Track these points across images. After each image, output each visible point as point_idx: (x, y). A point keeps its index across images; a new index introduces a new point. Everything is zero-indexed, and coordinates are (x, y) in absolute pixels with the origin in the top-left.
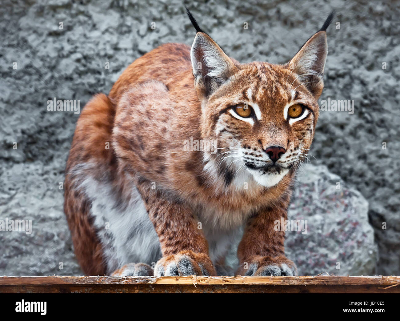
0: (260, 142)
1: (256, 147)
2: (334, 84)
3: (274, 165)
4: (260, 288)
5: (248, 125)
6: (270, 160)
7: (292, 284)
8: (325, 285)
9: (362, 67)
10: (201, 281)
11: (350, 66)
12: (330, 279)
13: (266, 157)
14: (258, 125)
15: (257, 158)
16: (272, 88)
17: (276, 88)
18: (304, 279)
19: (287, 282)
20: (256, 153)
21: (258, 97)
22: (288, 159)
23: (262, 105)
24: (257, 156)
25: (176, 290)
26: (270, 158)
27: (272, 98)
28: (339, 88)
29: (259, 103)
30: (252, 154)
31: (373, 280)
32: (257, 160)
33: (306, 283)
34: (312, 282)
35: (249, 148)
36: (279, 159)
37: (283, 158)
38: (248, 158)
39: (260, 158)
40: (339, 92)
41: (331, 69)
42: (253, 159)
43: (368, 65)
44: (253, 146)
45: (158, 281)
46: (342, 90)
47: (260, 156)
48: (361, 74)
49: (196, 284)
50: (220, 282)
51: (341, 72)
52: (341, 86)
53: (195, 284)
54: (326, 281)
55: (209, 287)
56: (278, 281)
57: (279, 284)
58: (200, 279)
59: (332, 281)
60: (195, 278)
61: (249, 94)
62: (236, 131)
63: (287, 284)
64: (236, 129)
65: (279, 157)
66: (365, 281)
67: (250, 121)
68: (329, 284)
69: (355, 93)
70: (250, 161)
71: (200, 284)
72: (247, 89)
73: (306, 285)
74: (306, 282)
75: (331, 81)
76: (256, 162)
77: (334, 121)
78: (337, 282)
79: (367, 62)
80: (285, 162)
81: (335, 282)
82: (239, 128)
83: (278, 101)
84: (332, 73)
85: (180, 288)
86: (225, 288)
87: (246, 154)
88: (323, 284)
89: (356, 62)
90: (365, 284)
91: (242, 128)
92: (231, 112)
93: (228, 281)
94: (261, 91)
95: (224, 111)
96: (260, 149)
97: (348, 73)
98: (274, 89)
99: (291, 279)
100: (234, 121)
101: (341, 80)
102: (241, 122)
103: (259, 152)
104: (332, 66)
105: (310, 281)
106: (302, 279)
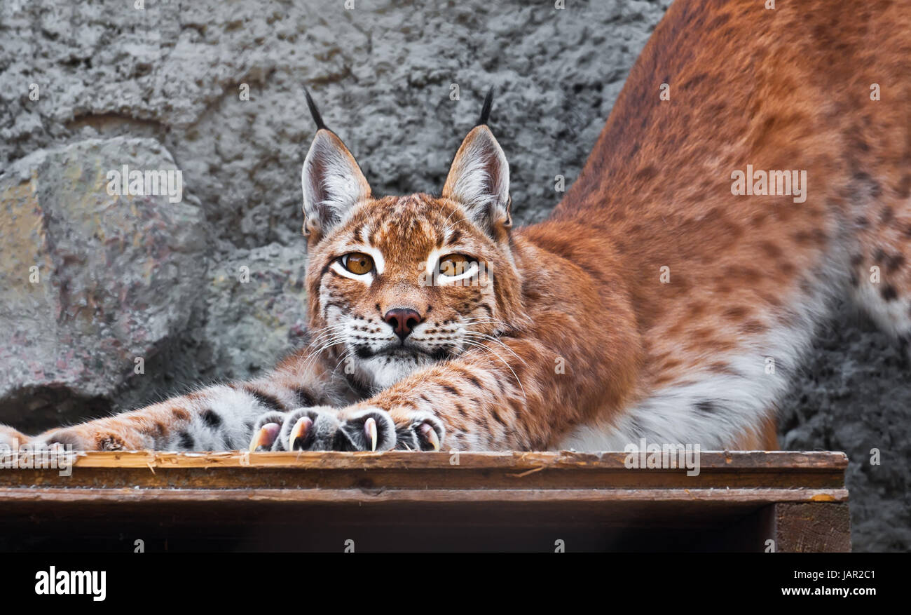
0: (378, 307)
1: (371, 317)
2: (422, 97)
3: (402, 346)
4: (278, 475)
5: (361, 286)
6: (394, 335)
7: (339, 466)
8: (403, 468)
9: (477, 64)
10: (163, 461)
11: (453, 63)
12: (412, 458)
13: (387, 331)
14: (379, 281)
15: (373, 336)
16: (408, 223)
17: (416, 223)
18: (363, 457)
19: (330, 464)
20: (372, 326)
21: (378, 237)
22: (430, 336)
23: (385, 248)
24: (372, 332)
25: (114, 479)
26: (395, 332)
27: (404, 238)
28: (430, 105)
29: (380, 246)
30: (365, 329)
31: (496, 459)
32: (374, 339)
33: (366, 466)
34: (379, 463)
35: (362, 318)
36: (410, 333)
37: (419, 332)
38: (358, 338)
39: (377, 335)
40: (431, 113)
41: (415, 69)
42: (366, 339)
43: (487, 60)
44: (367, 316)
45: (82, 461)
46: (437, 109)
47: (378, 330)
48: (475, 77)
49: (155, 466)
50: (201, 462)
51: (434, 74)
52: (435, 101)
53: (151, 466)
54: (406, 462)
55: (180, 473)
56: (314, 460)
57: (316, 466)
58: (162, 457)
59: (418, 461)
60: (153, 455)
61: (365, 233)
62: (342, 299)
63: (331, 467)
64: (342, 296)
65: (411, 330)
66: (480, 462)
67: (367, 279)
68: (411, 466)
69: (463, 116)
70: (362, 342)
71: (161, 466)
72: (362, 226)
73: (368, 469)
74: (367, 462)
75: (415, 90)
76: (371, 342)
77: (423, 169)
78: (427, 463)
79: (485, 55)
80: (423, 340)
81: (423, 463)
82: (345, 294)
83: (417, 242)
84: (417, 76)
85: (123, 475)
86: (209, 473)
87: (356, 328)
88: (398, 467)
89: (464, 57)
90: (480, 466)
91: (350, 293)
92: (336, 267)
93: (215, 461)
94: (385, 227)
95: (326, 269)
96: (377, 318)
97: (449, 76)
98: (412, 225)
99: (337, 458)
100: (338, 282)
101: (434, 88)
102: (350, 282)
103: (376, 324)
104: (418, 62)
105: (374, 462)
106: (358, 458)
